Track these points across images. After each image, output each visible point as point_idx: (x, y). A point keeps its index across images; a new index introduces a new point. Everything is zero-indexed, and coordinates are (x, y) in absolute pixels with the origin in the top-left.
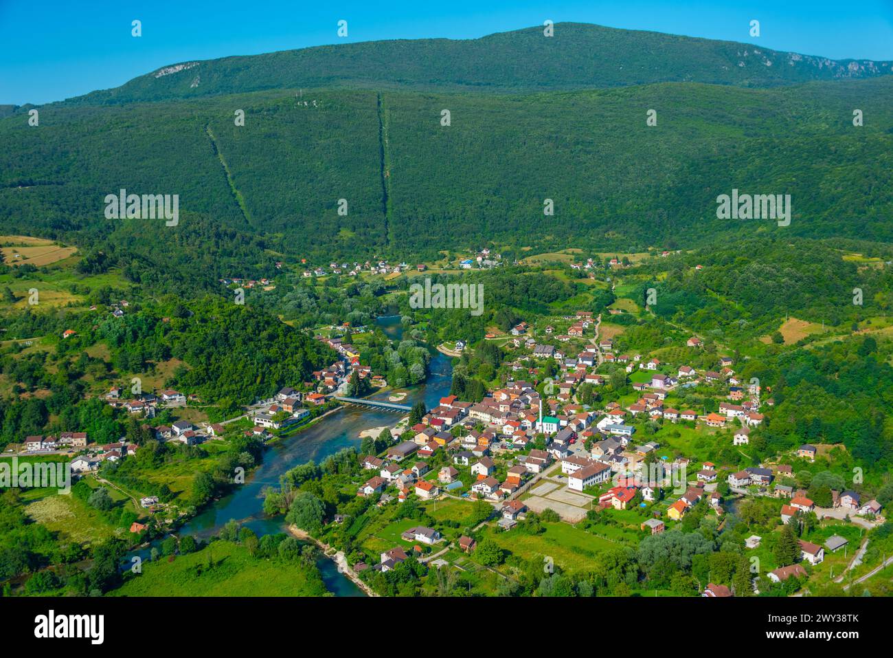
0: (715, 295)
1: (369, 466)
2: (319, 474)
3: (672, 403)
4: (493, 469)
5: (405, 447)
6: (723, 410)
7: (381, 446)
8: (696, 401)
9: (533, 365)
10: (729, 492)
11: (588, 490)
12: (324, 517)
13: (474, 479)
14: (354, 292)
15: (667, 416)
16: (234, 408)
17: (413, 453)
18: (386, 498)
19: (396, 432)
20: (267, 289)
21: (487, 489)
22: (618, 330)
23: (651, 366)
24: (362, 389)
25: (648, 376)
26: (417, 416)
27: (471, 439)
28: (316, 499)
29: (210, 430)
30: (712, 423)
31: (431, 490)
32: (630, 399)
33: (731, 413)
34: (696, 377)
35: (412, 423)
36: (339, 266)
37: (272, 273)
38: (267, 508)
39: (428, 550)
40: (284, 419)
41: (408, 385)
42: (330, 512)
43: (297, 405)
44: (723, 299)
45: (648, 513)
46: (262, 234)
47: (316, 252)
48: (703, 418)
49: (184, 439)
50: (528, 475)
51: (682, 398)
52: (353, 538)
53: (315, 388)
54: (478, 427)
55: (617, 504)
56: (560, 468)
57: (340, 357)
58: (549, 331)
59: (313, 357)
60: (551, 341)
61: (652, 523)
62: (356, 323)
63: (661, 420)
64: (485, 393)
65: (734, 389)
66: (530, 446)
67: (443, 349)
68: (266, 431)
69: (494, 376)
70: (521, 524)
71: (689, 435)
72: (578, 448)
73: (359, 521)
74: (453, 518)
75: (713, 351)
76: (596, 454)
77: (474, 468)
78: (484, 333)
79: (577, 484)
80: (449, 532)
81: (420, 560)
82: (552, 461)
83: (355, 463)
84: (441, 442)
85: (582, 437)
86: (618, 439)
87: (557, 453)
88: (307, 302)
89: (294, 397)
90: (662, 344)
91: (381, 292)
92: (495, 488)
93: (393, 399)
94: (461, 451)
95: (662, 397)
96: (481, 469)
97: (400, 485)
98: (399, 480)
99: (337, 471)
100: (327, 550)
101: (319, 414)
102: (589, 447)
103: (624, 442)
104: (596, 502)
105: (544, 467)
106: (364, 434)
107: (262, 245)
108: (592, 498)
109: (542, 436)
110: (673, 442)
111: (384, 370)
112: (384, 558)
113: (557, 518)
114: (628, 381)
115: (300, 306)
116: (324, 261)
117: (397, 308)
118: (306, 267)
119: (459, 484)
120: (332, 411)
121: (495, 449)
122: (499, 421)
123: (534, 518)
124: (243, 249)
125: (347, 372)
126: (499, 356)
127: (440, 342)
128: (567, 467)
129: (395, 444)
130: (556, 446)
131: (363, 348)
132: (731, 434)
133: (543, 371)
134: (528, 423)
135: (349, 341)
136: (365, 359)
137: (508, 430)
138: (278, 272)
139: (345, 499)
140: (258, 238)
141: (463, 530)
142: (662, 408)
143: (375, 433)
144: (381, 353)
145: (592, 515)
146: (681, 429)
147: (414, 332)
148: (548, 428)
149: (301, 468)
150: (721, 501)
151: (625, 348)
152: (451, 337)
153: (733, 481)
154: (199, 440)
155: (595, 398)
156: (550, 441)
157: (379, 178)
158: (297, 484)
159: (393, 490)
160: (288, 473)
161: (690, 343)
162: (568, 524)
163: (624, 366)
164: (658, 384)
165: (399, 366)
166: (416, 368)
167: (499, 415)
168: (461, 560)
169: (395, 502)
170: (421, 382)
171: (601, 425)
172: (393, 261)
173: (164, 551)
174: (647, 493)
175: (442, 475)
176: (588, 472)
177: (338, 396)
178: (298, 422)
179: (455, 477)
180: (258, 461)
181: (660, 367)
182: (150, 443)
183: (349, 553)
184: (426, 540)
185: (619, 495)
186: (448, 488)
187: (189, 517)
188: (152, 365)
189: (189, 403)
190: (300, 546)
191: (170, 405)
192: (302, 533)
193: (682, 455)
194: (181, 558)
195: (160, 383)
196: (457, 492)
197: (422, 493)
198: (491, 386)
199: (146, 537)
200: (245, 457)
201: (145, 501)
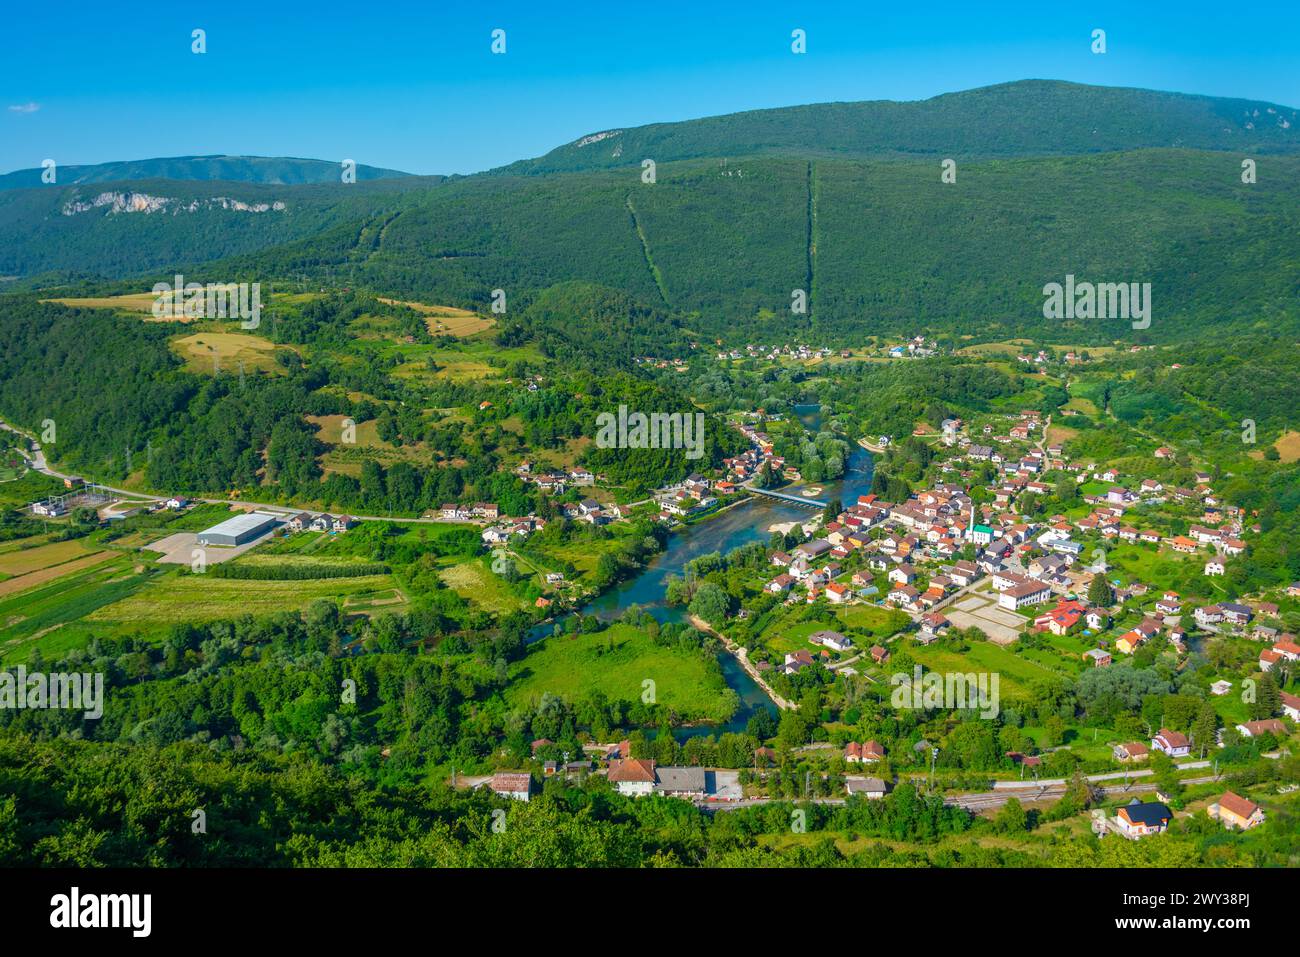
0: (1194, 400)
1: (777, 562)
2: (725, 566)
3: (1131, 521)
4: (914, 577)
5: (817, 545)
6: (1194, 534)
7: (791, 542)
8: (1161, 521)
9: (966, 467)
10: (1195, 628)
11: (1021, 610)
12: (728, 611)
13: (891, 586)
14: (771, 377)
15: (1124, 535)
16: (641, 491)
17: (825, 553)
18: (794, 598)
19: (808, 529)
20: (680, 370)
21: (905, 598)
22: (1070, 434)
23: (1108, 477)
24: (775, 480)
25: (1104, 489)
26: (833, 513)
27: (889, 542)
28: (720, 591)
29: (616, 511)
30: (1179, 548)
31: (843, 594)
32: (1079, 513)
33: (1205, 538)
34: (1163, 493)
35: (826, 521)
36: (756, 348)
37: (685, 353)
38: (670, 595)
39: (836, 656)
40: (691, 506)
41: (823, 480)
42: (734, 606)
43: (705, 493)
44: (1204, 404)
45: (1092, 642)
46: (677, 313)
47: (733, 332)
48: (1167, 541)
49: (590, 518)
50: (953, 588)
51: (1144, 516)
52: (757, 635)
53: (724, 476)
54: (899, 531)
55: (1056, 629)
56: (991, 583)
57: (753, 446)
58: (988, 431)
59: (724, 443)
60: (988, 441)
61: (1097, 654)
62: (771, 410)
63: (1116, 540)
64: (910, 494)
65: (1211, 510)
66: (957, 556)
67: (864, 443)
68: (672, 517)
69: (921, 476)
70: (942, 640)
71: (1148, 559)
72: (1013, 563)
73: (764, 618)
74: (866, 625)
75: (1187, 464)
76: (1035, 571)
77: (892, 575)
78: (912, 429)
79: (1010, 602)
80: (861, 640)
81: (828, 666)
82: (981, 575)
83: (763, 559)
84: (857, 544)
85: (1019, 551)
86: (1062, 557)
87: (988, 567)
88: (720, 385)
89: (703, 484)
90: (1123, 452)
91: (800, 378)
92: (914, 598)
93: (806, 493)
94: (879, 555)
95: (1118, 513)
96: (900, 576)
97: (810, 585)
98: (810, 581)
99: (743, 564)
100: (730, 644)
101: (727, 503)
102: (1026, 563)
103: (1069, 560)
104: (1030, 624)
105: (972, 580)
106: (774, 528)
107: (677, 324)
108: (1026, 619)
109: (970, 546)
110: (1128, 565)
111: (799, 462)
112: (789, 659)
113: (984, 637)
114: (1078, 493)
115: (713, 389)
116: (741, 343)
117: (816, 396)
118: (721, 348)
119: (874, 590)
120: (740, 501)
121: (917, 555)
122: (924, 526)
123: (957, 635)
124: (658, 327)
125: (759, 461)
126: (928, 454)
127: (862, 435)
128: (998, 582)
129: (806, 541)
130: (988, 559)
131: (779, 438)
132: (1202, 561)
133: (978, 475)
134: (956, 531)
135: (762, 429)
136: (779, 449)
137: (933, 536)
138: (692, 353)
139: (750, 594)
140: (673, 316)
141: (876, 639)
142: (1118, 526)
143: (785, 528)
144: (797, 443)
145: (1024, 637)
146: (1139, 551)
147: (834, 423)
148: (980, 538)
149: (708, 558)
150: (1184, 638)
151: (1077, 455)
152: (874, 430)
153: (1201, 617)
154: (606, 521)
155: (1037, 509)
156: (981, 552)
157: (804, 255)
158: (701, 574)
159: (802, 590)
160: (692, 562)
161: (1158, 454)
162: (996, 645)
163: (1075, 475)
164: (1114, 498)
165: (815, 458)
166: (834, 461)
167: (923, 519)
168: (872, 671)
169: (803, 603)
170: (839, 478)
171: (1043, 540)
172: (815, 345)
173: (568, 628)
174: (1093, 621)
175: (856, 579)
176: (1024, 589)
177: (747, 485)
178: (705, 510)
179: (870, 582)
180: (663, 547)
181: (1118, 479)
182: (558, 520)
183: (752, 649)
184: (836, 647)
185: (1059, 620)
186: (862, 593)
187: (592, 597)
188: (563, 442)
189: (597, 482)
190: (701, 637)
191: (578, 483)
192: (704, 625)
193: (1138, 581)
194: (583, 637)
195: (570, 460)
196: (871, 598)
197: (834, 596)
198: (916, 487)
199: (550, 613)
200: (650, 542)
201: (551, 577)
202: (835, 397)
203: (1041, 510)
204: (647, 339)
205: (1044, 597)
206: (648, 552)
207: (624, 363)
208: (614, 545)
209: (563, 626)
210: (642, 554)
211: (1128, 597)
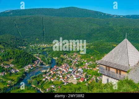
0: (95, 50)
1: (44, 76)
2: (36, 77)
3: (89, 67)
4: (63, 76)
5: (49, 73)
6: (96, 68)
7: (45, 73)
8: (92, 66)
9: (68, 61)
10: (97, 80)
11: (77, 79)
12: (38, 84)
13: (60, 78)
14: (39, 49)
15: (88, 69)
16: (22, 67)
17: (50, 74)
18: (47, 81)
19: (48, 71)
20: (25, 48)
21: (62, 79)
22: (81, 56)
23: (86, 61)
24: (42, 64)
25: (85, 63)
27: (59, 72)
28: (36, 81)
29: (18, 70)
30: (95, 70)
31: (54, 80)
32: (82, 66)
33: (97, 68)
34: (92, 63)
35: (50, 70)
36: (36, 44)
37: (25, 45)
38: (28, 82)
39: (54, 88)
40: (30, 69)
41: (49, 64)
42: (38, 83)
43: (32, 67)
44: (96, 51)
45: (86, 83)
46: (23, 39)
47: (32, 42)
48: (93, 69)
49: (14, 72)
50: (68, 77)
51: (90, 66)
52: (42, 87)
53: (34, 64)
54: (60, 70)
55: (81, 81)
56: (73, 76)
57: (38, 59)
58: (70, 55)
59: (34, 59)
60: (71, 57)
61: (86, 84)
62: (40, 54)
63: (87, 69)
64: (61, 65)
65: (98, 65)
66: (68, 73)
67: (54, 58)
68: (27, 71)
69: (62, 62)
70: (67, 84)
71: (91, 71)
72: (75, 73)
73: (43, 84)
74: (57, 84)
75: (95, 59)
76: (78, 74)
77: (60, 76)
78: (60, 56)
79: (75, 79)
80: (57, 86)
81: (53, 90)
82: (72, 75)
83: (42, 76)
84: (55, 72)
85: (76, 72)
86: (81, 72)
87: (72, 74)
88: (32, 50)
89: (31, 65)
90: (87, 58)
91: (43, 49)
92: (63, 79)
93: (46, 66)
94: (58, 74)
95: (87, 66)
96: (61, 76)
97: (49, 79)
98: (49, 78)
99: (39, 77)
100: (38, 88)
101: (35, 68)
102: (77, 73)
103: (82, 72)
104: (78, 81)
105: (70, 76)
106: (42, 71)
107: (24, 41)
108: (77, 81)
109: (70, 71)
110: (89, 72)
111: (45, 61)
112: (47, 89)
113: (73, 84)
114: (82, 63)
115: (30, 51)
116: (34, 44)
117: (46, 52)
118: (31, 45)
119: (58, 79)
120: (37, 68)
121: (63, 73)
122: (63, 69)
123: (69, 84)
124: (21, 41)
125: (39, 61)
126: (63, 59)
127: (53, 57)
128: (74, 76)
129: (47, 73)
130: (72, 73)
131: (42, 58)
132: (97, 71)
133: (70, 62)
134: (68, 70)
135: (39, 57)
136: (42, 60)
137: (65, 71)
138: (26, 45)
139: (41, 81)
140: (23, 40)
141: (59, 85)
142: (87, 67)
143: (44, 71)
144: (44, 59)
145: (78, 83)
146: (90, 70)
147: (49, 55)
148: (71, 70)
149: (33, 76)
150: (96, 81)
151: (82, 58)
152: (55, 56)
153: (98, 78)
154: (17, 72)
156: (71, 72)
157: (42, 30)
158: (33, 79)
159: (48, 80)
160: (31, 77)
161: (91, 58)
162: (74, 85)
163: (82, 61)
164: (87, 64)
165: (47, 61)
166: (50, 61)
167: (63, 68)
168: (59, 90)
169: (48, 81)
170: (51, 63)
171: (78, 70)
172: (45, 44)
173: (13, 89)
174: (86, 80)
175: (55, 77)
176: (77, 77)
177: (38, 65)
178: (32, 69)
179: (57, 78)
180: (26, 75)
181: (87, 61)
182: (9, 72)
183: (42, 89)
184: (53, 87)
185: (82, 80)
186: (56, 79)
187: (16, 84)
188: (9, 60)
189: (14, 66)
190: (34, 88)
191: (11, 67)
192: (34, 86)
193: (90, 74)
194: (16, 90)
195: (10, 63)
196: (58, 80)
197: (52, 80)
198: (62, 64)
199: (10, 87)
200: (24, 75)
201: (9, 81)
202: (49, 51)
203: (78, 66)
204: (19, 43)
205: (79, 78)
206: (24, 76)
207: (16, 47)
208: (19, 76)
209: (12, 88)
210: (23, 77)
211: (89, 76)
